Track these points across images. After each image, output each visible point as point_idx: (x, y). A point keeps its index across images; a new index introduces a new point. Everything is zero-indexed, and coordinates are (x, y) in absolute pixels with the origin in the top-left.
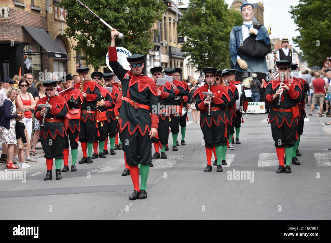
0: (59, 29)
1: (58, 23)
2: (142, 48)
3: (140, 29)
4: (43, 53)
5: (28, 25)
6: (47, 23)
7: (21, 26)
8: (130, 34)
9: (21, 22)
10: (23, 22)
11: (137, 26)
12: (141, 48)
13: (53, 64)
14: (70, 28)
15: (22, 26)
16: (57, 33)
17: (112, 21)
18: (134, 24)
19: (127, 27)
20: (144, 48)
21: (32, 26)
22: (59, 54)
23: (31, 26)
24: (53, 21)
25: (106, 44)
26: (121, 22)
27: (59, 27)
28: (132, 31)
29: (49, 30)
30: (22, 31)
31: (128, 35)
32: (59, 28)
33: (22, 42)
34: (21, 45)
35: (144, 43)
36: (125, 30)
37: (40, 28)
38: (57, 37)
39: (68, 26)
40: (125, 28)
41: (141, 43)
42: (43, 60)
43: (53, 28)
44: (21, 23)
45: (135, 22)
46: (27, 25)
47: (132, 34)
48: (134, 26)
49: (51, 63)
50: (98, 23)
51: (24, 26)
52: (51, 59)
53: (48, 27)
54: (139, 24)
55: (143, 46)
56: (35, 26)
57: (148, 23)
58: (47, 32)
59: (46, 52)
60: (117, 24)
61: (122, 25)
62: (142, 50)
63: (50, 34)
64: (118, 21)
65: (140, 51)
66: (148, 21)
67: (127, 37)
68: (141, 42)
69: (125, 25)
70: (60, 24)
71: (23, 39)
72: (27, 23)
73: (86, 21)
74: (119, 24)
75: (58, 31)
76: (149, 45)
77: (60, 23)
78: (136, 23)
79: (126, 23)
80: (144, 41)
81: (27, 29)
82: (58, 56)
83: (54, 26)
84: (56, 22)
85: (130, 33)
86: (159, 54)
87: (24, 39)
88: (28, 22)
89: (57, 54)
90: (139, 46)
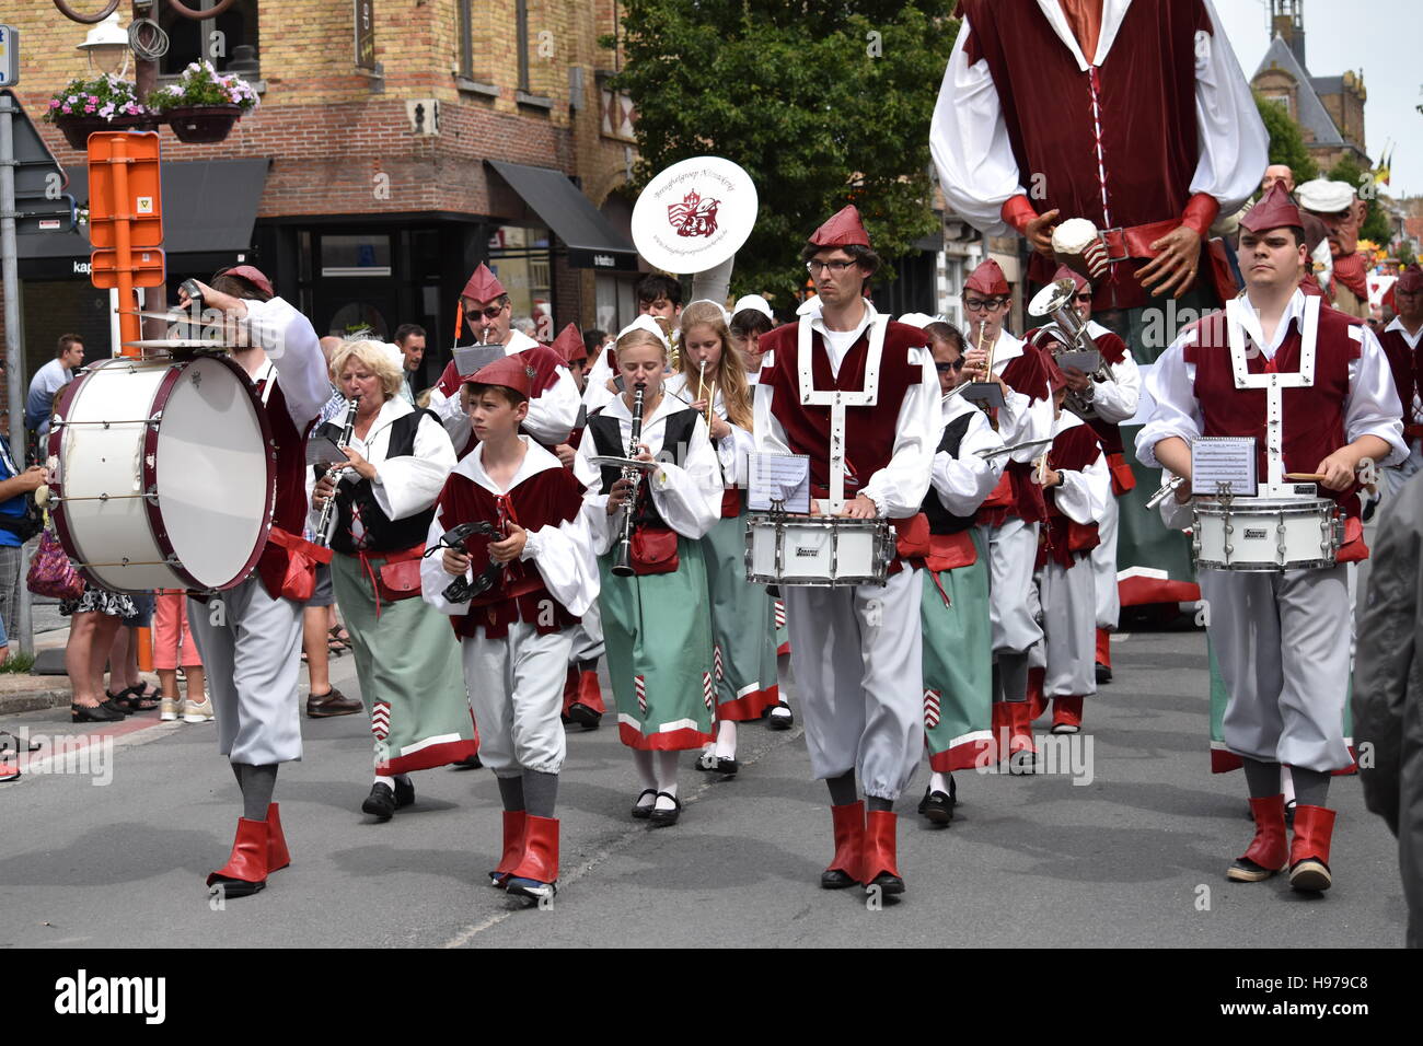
0: (617, 170)
1: (614, 147)
2: (897, 233)
3: (888, 165)
4: (559, 251)
5: (505, 156)
6: (575, 150)
7: (480, 159)
8: (855, 184)
9: (480, 147)
10: (489, 148)
11: (877, 157)
12: (893, 232)
13: (594, 288)
14: (648, 163)
15: (484, 161)
16: (608, 183)
17: (790, 140)
18: (866, 150)
19: (843, 160)
20: (902, 230)
21: (520, 159)
22: (610, 254)
23: (515, 161)
24: (596, 142)
25: (768, 220)
26: (822, 142)
27: (617, 160)
28: (860, 176)
29: (583, 175)
30: (484, 176)
31: (847, 188)
32: (615, 164)
33: (485, 216)
34: (481, 227)
35: (903, 217)
36: (837, 169)
37: (549, 168)
38: (610, 195)
39: (642, 159)
40: (837, 165)
41: (890, 215)
42: (558, 274)
43: (595, 165)
44: (480, 152)
45: (870, 144)
46: (503, 158)
47: (861, 183)
48: (868, 155)
49: (589, 286)
50: (742, 146)
51: (491, 161)
52: (587, 273)
53: (578, 162)
54: (885, 151)
55: (898, 226)
56: (530, 160)
57: (916, 145)
58: (574, 179)
59: (564, 246)
60: (807, 152)
61: (825, 154)
62: (894, 240)
63: (584, 185)
64: (813, 139)
65: (888, 242)
66: (915, 142)
67: (842, 196)
68: (891, 209)
69: (836, 153)
70: (621, 153)
71: (487, 207)
72: (502, 151)
73: (705, 142)
74: (814, 151)
75: (613, 176)
76: (918, 223)
77: (621, 148)
78: (872, 147)
79: (840, 147)
80: (900, 209)
81: (502, 171)
82: (603, 261)
83: (597, 158)
84: (606, 144)
85: (854, 181)
86: (983, 251)
87: (492, 205)
88: (505, 148)
89: (603, 254)
90: (885, 223)
